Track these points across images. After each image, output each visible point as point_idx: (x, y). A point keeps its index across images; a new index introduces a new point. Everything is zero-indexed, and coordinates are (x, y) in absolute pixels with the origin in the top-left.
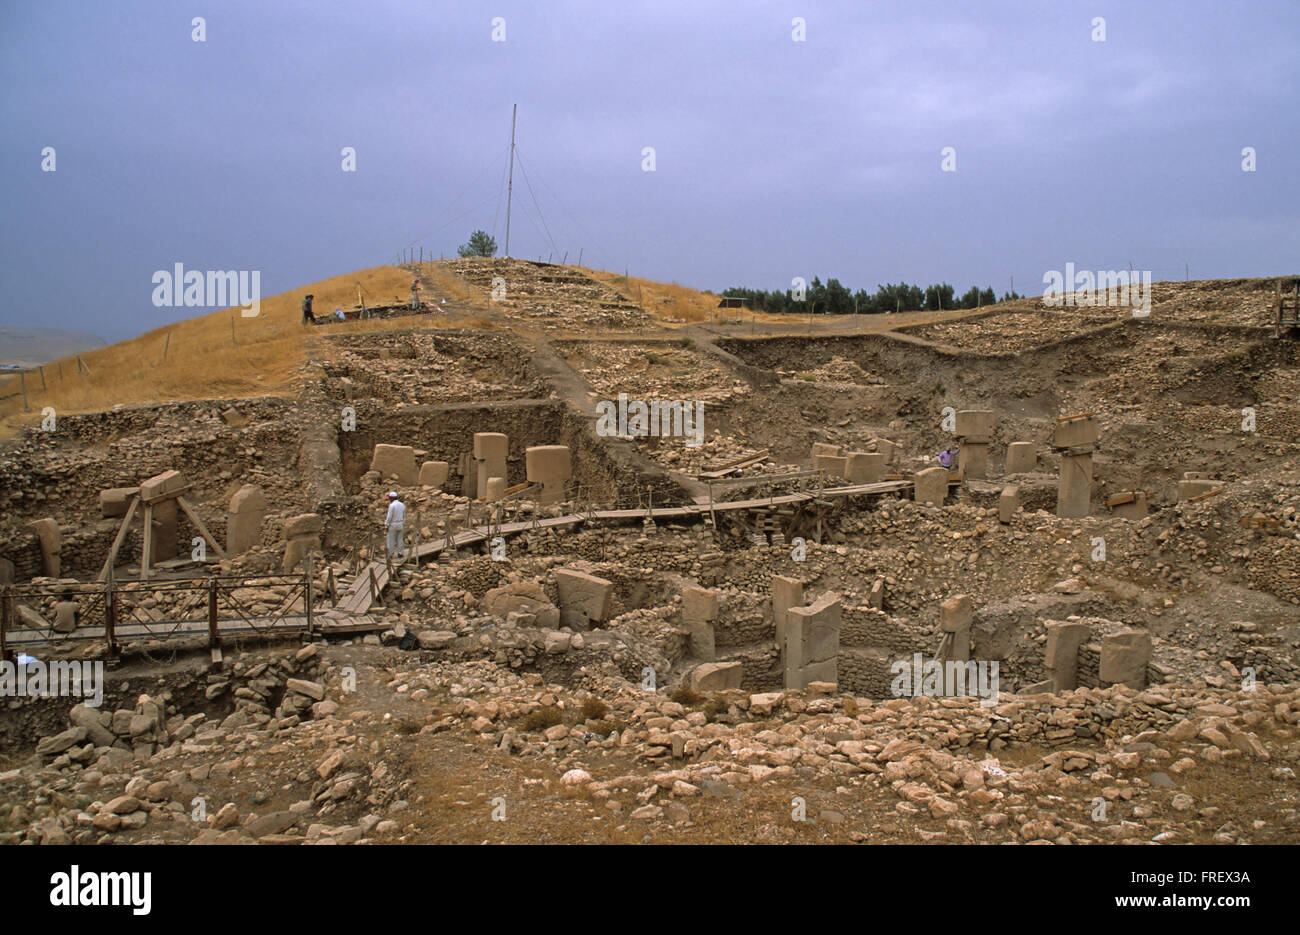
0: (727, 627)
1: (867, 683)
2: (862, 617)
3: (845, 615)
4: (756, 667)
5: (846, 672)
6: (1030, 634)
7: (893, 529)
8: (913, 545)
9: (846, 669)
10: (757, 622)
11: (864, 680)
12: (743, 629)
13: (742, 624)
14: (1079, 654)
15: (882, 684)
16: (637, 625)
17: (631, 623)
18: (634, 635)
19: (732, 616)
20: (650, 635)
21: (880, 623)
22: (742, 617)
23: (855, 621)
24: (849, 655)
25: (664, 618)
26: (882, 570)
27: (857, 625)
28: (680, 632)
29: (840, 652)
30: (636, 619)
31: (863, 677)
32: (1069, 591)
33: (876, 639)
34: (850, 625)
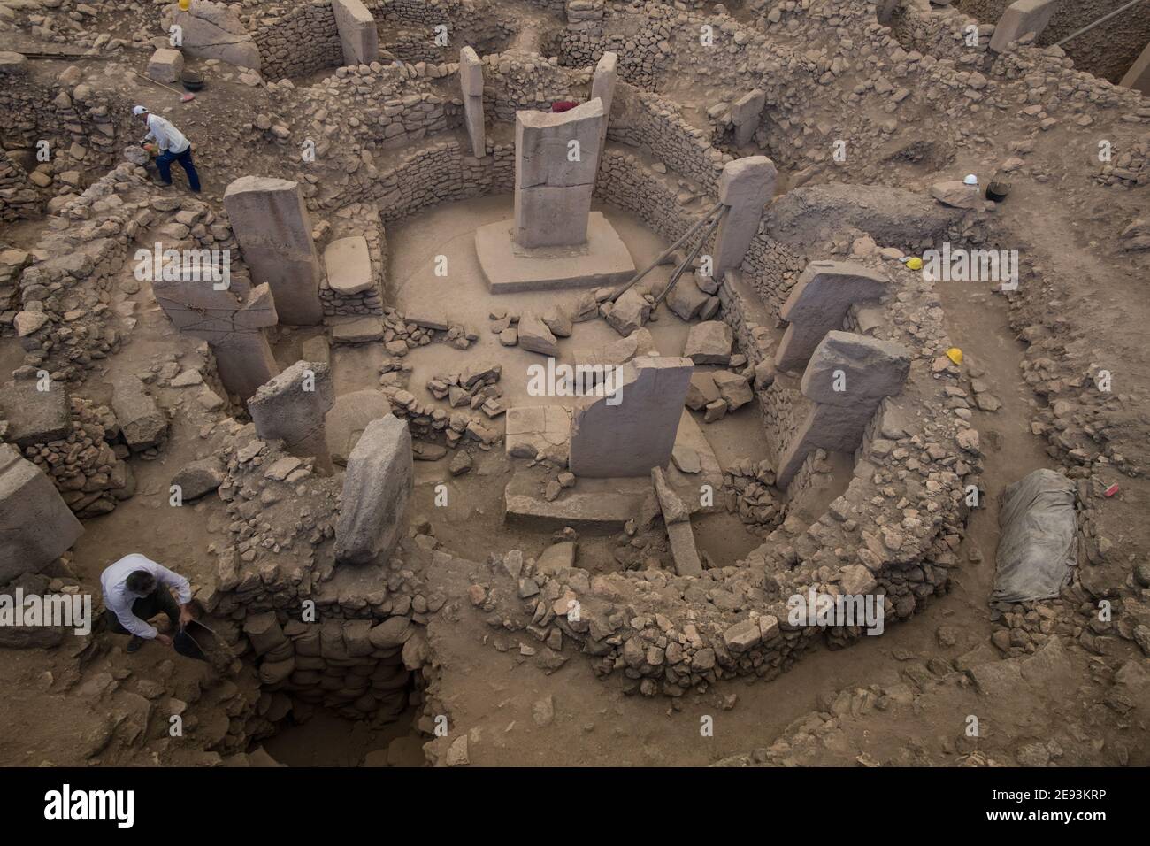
16: (365, 84)
17: (356, 79)
18: (354, 95)
19: (534, 92)
20: (380, 99)
21: (699, 153)
22: (545, 97)
23: (677, 140)
24: (653, 177)
25: (435, 78)
26: (772, 77)
27: (677, 145)
28: (443, 100)
29: (647, 171)
30: (368, 75)
31: (661, 209)
32: (947, 201)
33: (692, 170)
34: (671, 142)
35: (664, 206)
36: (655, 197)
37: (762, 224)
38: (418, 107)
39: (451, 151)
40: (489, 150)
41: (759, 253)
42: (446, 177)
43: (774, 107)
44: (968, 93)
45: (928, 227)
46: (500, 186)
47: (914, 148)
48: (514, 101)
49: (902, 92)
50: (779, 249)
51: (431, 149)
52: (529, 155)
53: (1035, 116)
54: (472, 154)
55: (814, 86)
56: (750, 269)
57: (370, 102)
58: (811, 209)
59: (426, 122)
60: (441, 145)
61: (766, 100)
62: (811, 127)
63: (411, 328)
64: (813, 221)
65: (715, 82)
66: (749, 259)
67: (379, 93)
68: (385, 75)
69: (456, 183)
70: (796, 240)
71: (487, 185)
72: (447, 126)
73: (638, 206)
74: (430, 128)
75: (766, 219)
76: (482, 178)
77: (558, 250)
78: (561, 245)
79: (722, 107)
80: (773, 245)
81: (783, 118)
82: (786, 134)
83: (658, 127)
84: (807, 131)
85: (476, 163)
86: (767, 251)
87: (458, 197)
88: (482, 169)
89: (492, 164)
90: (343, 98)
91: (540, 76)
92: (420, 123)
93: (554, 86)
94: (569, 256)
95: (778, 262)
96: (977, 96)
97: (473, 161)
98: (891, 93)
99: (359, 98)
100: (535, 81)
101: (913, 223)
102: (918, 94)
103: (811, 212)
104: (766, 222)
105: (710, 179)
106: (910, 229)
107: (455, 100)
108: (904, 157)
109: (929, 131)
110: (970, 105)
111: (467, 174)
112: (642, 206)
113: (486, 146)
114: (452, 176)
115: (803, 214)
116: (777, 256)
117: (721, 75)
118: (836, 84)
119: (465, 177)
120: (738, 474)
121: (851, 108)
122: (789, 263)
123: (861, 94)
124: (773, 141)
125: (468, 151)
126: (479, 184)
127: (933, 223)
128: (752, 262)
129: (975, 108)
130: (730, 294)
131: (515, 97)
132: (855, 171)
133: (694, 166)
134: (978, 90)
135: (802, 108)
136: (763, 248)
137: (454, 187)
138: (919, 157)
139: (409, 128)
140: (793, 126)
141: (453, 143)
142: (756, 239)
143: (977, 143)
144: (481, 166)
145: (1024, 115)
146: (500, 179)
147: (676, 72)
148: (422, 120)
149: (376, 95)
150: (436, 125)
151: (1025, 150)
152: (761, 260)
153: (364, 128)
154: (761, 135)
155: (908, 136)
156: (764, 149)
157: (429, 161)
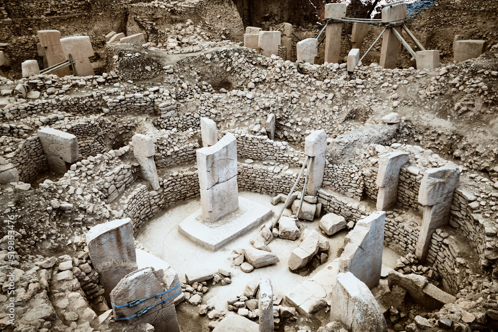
0: (169, 156)
1: (262, 183)
2: (258, 142)
3: (247, 141)
4: (189, 179)
5: (249, 176)
6: (365, 155)
7: (282, 79)
8: (294, 89)
9: (249, 175)
10: (190, 149)
11: (260, 181)
12: (181, 154)
13: (179, 152)
14: (400, 174)
15: (271, 184)
16: (89, 169)
17: (83, 168)
18: (86, 177)
19: (172, 147)
20: (101, 174)
21: (269, 146)
22: (179, 148)
23: (254, 144)
24: (250, 166)
25: (119, 156)
26: (274, 107)
27: (255, 147)
28: (130, 166)
29: (244, 165)
30: (89, 164)
31: (259, 179)
32: (392, 122)
33: (267, 155)
34: (251, 147)
35: (261, 177)
36: (254, 175)
37: (327, 160)
38: (120, 173)
39: (142, 191)
40: (161, 183)
41: (331, 174)
42: (143, 207)
43: (280, 119)
44: (358, 86)
45: (391, 134)
46: (168, 202)
47: (351, 113)
48: (163, 155)
49: (331, 96)
50: (341, 167)
51: (134, 193)
52: (210, 170)
53: (388, 86)
54: (152, 189)
55: (292, 105)
56: (329, 183)
57: (97, 178)
58: (347, 144)
59: (125, 180)
60: (138, 189)
61: (276, 117)
62: (301, 121)
63: (195, 286)
64: (350, 149)
65: (247, 118)
66: (327, 179)
67: (99, 171)
68: (98, 161)
69: (147, 209)
70: (347, 160)
71: (163, 204)
72: (134, 179)
73: (244, 184)
74: (127, 183)
75: (327, 157)
76: (160, 201)
77: (228, 216)
78: (228, 214)
79: (258, 126)
80: (337, 167)
81: (286, 122)
82: (291, 129)
83: (242, 143)
84: (300, 124)
85: (156, 193)
86: (335, 171)
87: (150, 216)
88: (159, 196)
89: (163, 191)
90: (81, 180)
91: (172, 139)
92: (122, 182)
93: (181, 141)
94: (236, 217)
95: (344, 173)
96: (363, 86)
97: (153, 193)
98: (326, 97)
99: (89, 178)
100: (171, 142)
101: (386, 134)
102: (338, 94)
103: (348, 145)
104: (328, 159)
105: (280, 155)
106: (385, 138)
107: (136, 164)
108: (349, 118)
109: (352, 105)
110: (362, 91)
111: (152, 202)
112: (246, 182)
113: (159, 182)
114: (146, 205)
115: (345, 148)
116: (342, 170)
117: (248, 114)
118: (300, 102)
119: (152, 203)
120: (404, 266)
121: (313, 108)
122: (350, 170)
123: (314, 102)
124: (286, 133)
125: (150, 188)
126: (159, 205)
127: (392, 132)
128: (329, 179)
129: (365, 91)
130: (327, 198)
131: (164, 153)
132: (332, 131)
133: (268, 153)
134: (361, 84)
135: (292, 115)
136: (332, 170)
137: (148, 211)
138: (354, 116)
139: (118, 186)
140: (292, 124)
141: (141, 187)
142: (326, 168)
143: (376, 102)
144: (158, 194)
145: (383, 87)
146: (168, 198)
147: (224, 120)
148: (123, 180)
149: (98, 173)
150: (129, 181)
151: (396, 98)
152: (334, 176)
153: (100, 193)
154: (279, 133)
155: (345, 110)
156: (283, 138)
157: (135, 200)
